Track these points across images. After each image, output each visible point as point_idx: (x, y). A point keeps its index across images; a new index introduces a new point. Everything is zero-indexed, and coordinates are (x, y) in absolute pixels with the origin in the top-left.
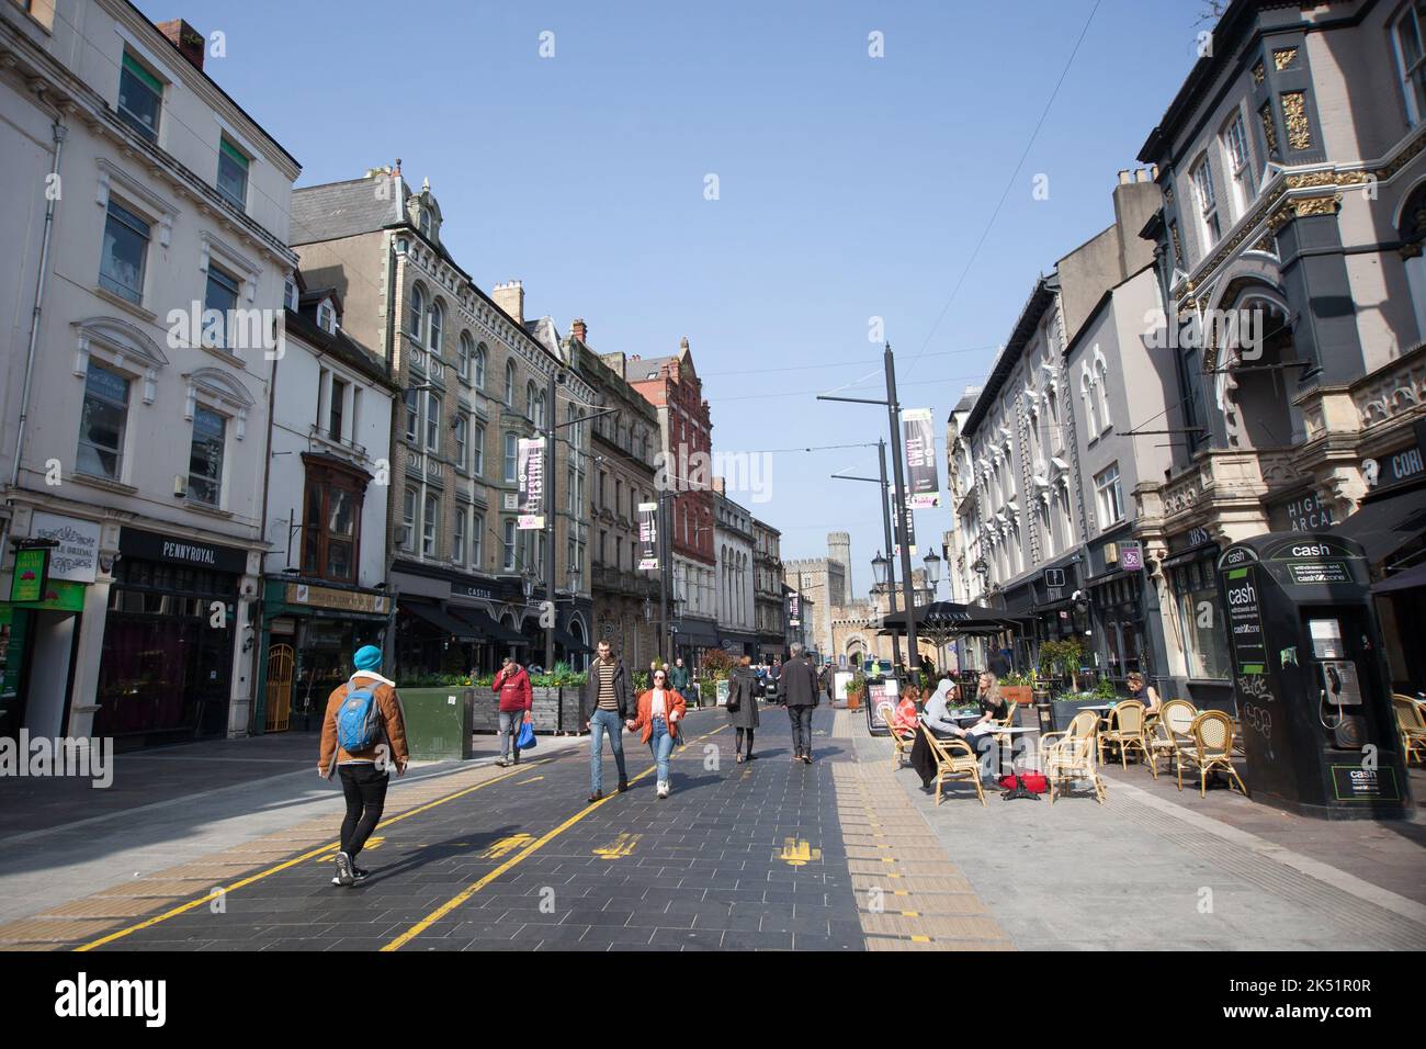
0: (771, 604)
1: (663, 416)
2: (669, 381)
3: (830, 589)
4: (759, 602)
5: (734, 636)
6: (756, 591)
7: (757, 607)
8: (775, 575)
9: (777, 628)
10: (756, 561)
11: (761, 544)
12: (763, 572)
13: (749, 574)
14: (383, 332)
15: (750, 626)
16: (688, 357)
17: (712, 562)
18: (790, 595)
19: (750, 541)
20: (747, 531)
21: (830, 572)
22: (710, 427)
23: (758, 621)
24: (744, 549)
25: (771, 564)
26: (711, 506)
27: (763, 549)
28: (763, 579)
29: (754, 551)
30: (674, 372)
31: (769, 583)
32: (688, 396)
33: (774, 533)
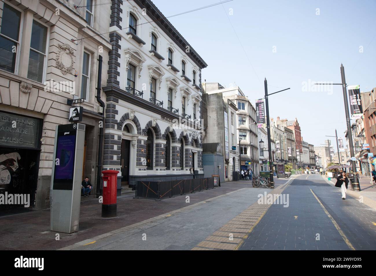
0: (312, 159)
1: (294, 132)
2: (295, 126)
3: (326, 153)
4: (310, 158)
5: (306, 164)
6: (310, 156)
7: (310, 159)
8: (313, 153)
9: (314, 163)
10: (309, 151)
11: (310, 148)
12: (311, 153)
13: (308, 153)
14: (273, 137)
15: (309, 163)
16: (297, 121)
17: (302, 153)
18: (317, 157)
19: (308, 148)
20: (307, 146)
21: (326, 149)
22: (300, 130)
23: (310, 162)
24: (307, 150)
25: (312, 152)
26: (301, 144)
27: (311, 149)
28: (311, 154)
29: (309, 150)
30: (295, 124)
31: (312, 155)
32: (297, 127)
33: (313, 146)
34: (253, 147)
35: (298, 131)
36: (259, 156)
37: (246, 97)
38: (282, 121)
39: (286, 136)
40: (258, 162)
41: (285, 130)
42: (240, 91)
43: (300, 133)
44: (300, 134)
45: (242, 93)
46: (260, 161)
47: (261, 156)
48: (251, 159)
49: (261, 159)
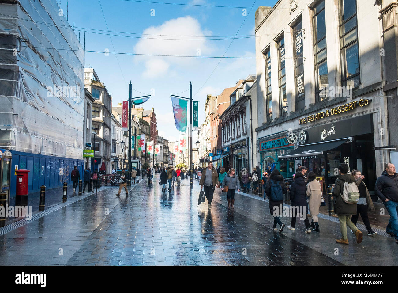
0: (166, 156)
1: (150, 124)
2: (151, 118)
4: (164, 155)
6: (163, 153)
7: (163, 156)
10: (164, 147)
12: (165, 149)
13: (163, 150)
16: (154, 112)
18: (170, 154)
19: (163, 143)
20: (162, 141)
22: (156, 123)
23: (164, 159)
24: (162, 145)
25: (167, 148)
26: (156, 138)
29: (164, 145)
30: (151, 115)
31: (166, 151)
32: (153, 119)
33: (167, 141)
34: (107, 143)
35: (154, 123)
36: (111, 152)
37: (102, 84)
38: (137, 110)
39: (141, 129)
40: (109, 160)
41: (141, 122)
42: (95, 75)
43: (156, 126)
44: (156, 128)
45: (97, 78)
46: (111, 158)
47: (113, 153)
48: (103, 156)
49: (112, 157)
